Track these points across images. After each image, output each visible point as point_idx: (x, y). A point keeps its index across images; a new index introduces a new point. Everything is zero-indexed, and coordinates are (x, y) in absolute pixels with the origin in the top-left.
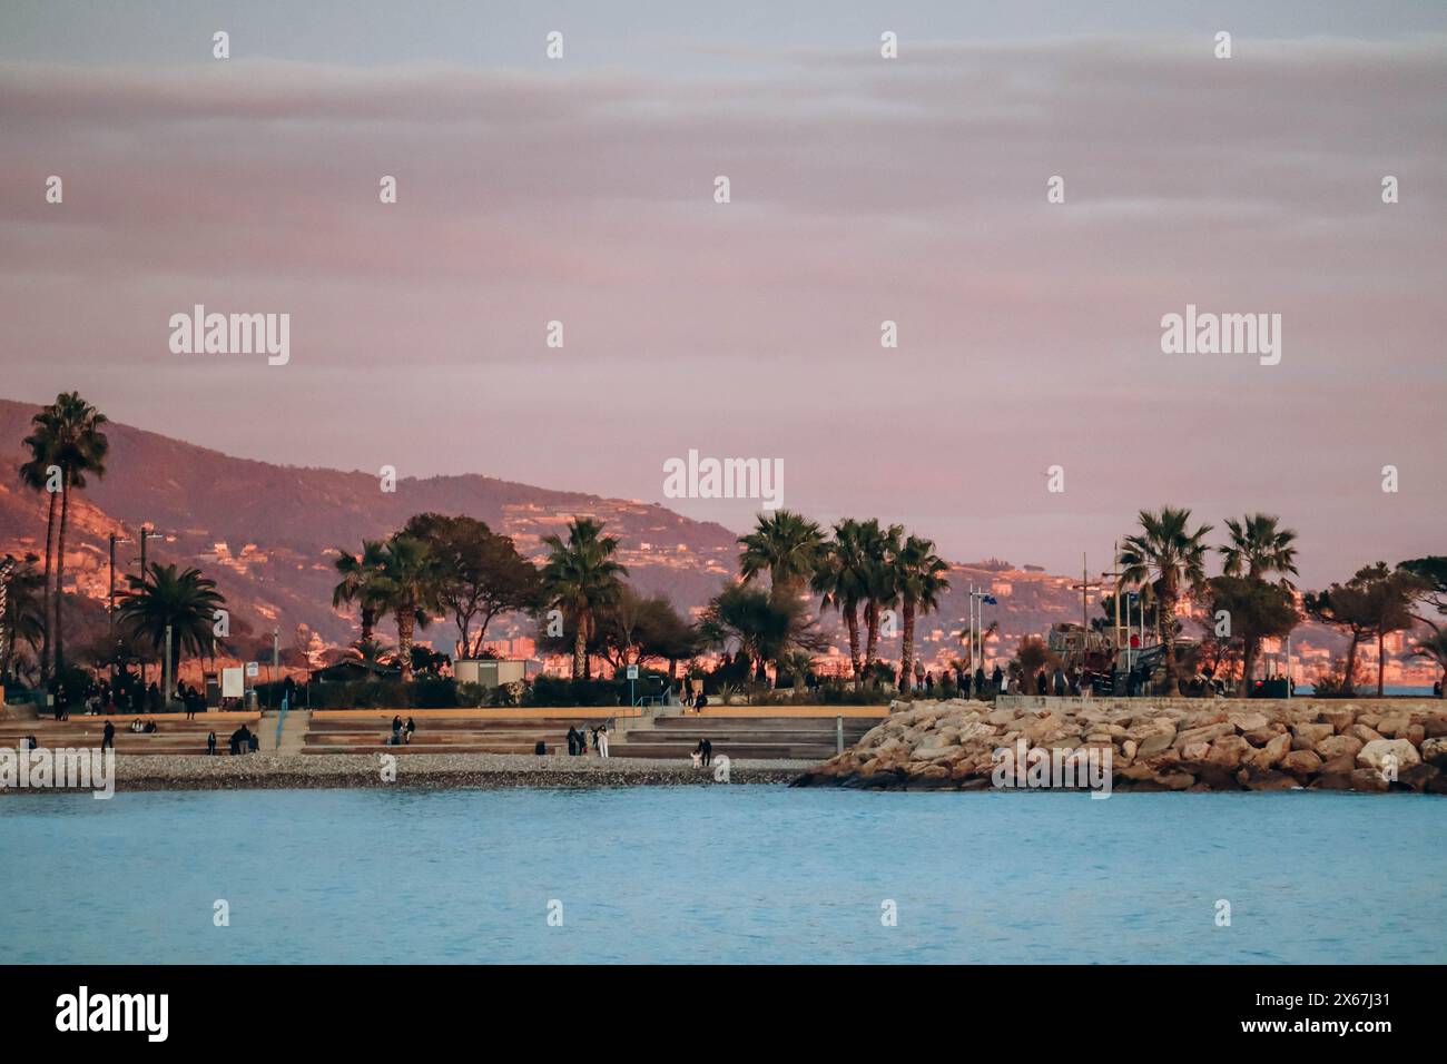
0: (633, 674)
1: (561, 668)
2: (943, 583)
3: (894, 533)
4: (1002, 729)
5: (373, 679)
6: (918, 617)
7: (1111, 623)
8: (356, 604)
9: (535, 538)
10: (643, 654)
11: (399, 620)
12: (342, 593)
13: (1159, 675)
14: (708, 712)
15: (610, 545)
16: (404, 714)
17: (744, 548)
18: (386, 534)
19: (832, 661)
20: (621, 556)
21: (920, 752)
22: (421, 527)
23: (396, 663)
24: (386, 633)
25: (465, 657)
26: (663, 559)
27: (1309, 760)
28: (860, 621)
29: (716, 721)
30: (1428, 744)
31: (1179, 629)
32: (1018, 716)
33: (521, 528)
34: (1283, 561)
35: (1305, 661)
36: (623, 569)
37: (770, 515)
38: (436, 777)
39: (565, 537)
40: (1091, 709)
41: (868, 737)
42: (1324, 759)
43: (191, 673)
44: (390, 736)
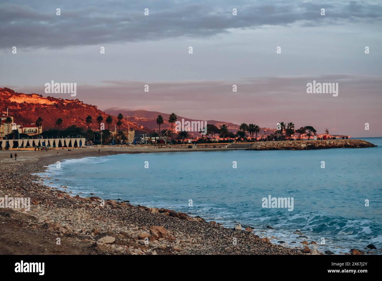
0: (229, 140)
1: (222, 139)
2: (260, 130)
3: (255, 125)
4: (266, 144)
5: (203, 141)
6: (257, 133)
7: (276, 133)
9: (219, 126)
10: (230, 138)
13: (281, 138)
14: (236, 143)
15: (226, 127)
16: (206, 144)
17: (240, 127)
19: (249, 138)
20: (228, 128)
21: (258, 147)
23: (205, 139)
25: (212, 138)
26: (232, 128)
27: (296, 146)
28: (252, 134)
29: (238, 144)
30: (307, 144)
31: (283, 134)
32: (268, 143)
33: (217, 125)
34: (293, 127)
35: (295, 137)
36: (228, 129)
37: (242, 124)
38: (210, 150)
39: (222, 126)
40: (275, 142)
41: (253, 145)
42: (297, 146)
43: (185, 140)
44: (205, 146)
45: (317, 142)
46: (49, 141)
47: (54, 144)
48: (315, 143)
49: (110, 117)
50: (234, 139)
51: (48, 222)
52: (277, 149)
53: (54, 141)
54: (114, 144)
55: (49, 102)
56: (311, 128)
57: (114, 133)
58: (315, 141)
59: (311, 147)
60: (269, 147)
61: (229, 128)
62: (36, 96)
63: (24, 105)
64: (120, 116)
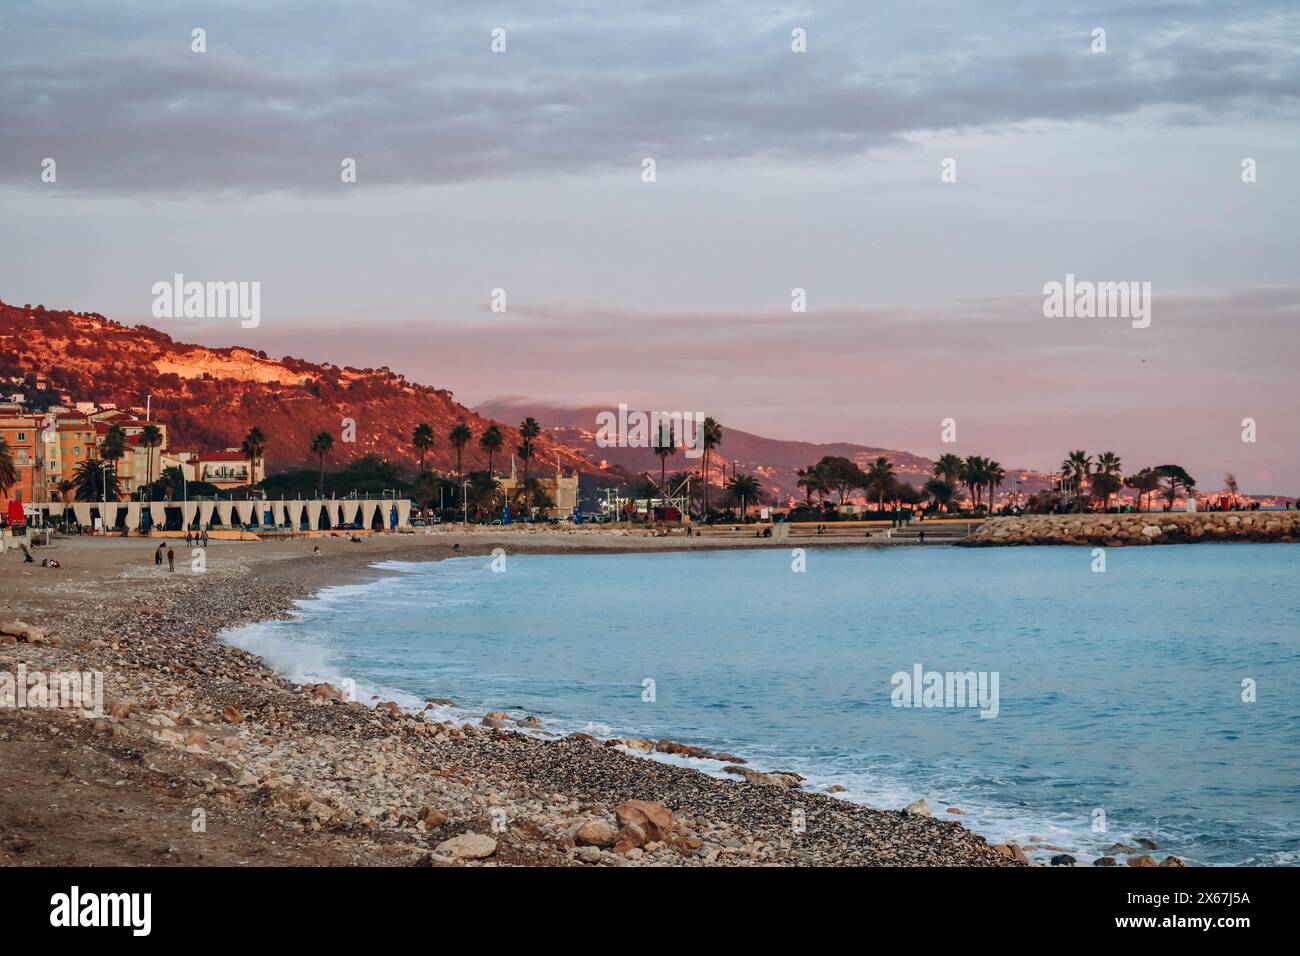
0: (899, 509)
1: (874, 507)
2: (1003, 477)
3: (986, 460)
4: (1023, 526)
5: (811, 512)
6: (995, 489)
7: (1059, 489)
8: (805, 487)
9: (865, 464)
10: (902, 502)
11: (820, 492)
12: (800, 483)
13: (1076, 507)
14: (924, 522)
15: (890, 466)
17: (936, 466)
18: (815, 463)
19: (966, 504)
20: (894, 470)
21: (996, 534)
22: (827, 460)
23: (818, 506)
24: (815, 497)
25: (842, 504)
26: (908, 470)
27: (1126, 534)
28: (975, 490)
30: (1164, 527)
31: (1082, 491)
32: (1030, 521)
33: (859, 461)
34: (1117, 467)
35: (1124, 501)
36: (895, 474)
37: (945, 455)
38: (833, 544)
39: (875, 463)
40: (1053, 518)
41: (978, 529)
42: (1130, 533)
43: (751, 510)
44: (817, 531)
45: (1199, 519)
46: (285, 508)
47: (305, 518)
48: (1191, 521)
49: (494, 428)
50: (915, 508)
51: (272, 783)
52: (1061, 542)
53: (304, 508)
54: (509, 522)
55: (288, 375)
56: (1177, 473)
57: (508, 484)
58: (1190, 517)
59: (1178, 536)
60: (1035, 534)
61: (900, 471)
62: (244, 355)
63: (205, 386)
64: (530, 428)
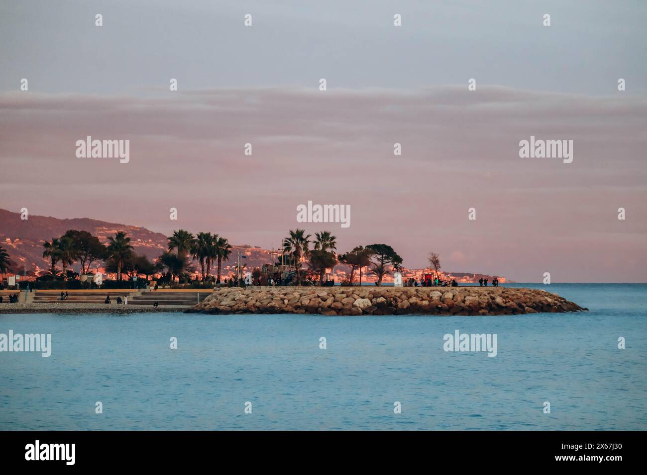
0: (135, 279)
1: (113, 277)
2: (230, 252)
3: (215, 236)
4: (248, 296)
5: (55, 280)
6: (222, 262)
7: (281, 264)
8: (50, 257)
9: (105, 237)
10: (138, 273)
11: (63, 262)
12: (46, 254)
13: (295, 280)
14: (158, 291)
15: (128, 240)
16: (64, 291)
17: (169, 241)
18: (59, 236)
19: (197, 275)
20: (133, 244)
21: (223, 303)
22: (70, 234)
23: (62, 275)
24: (59, 266)
25: (83, 274)
26: (144, 244)
27: (339, 305)
28: (205, 263)
29: (160, 294)
30: (374, 300)
31: (301, 266)
32: (252, 292)
33: (100, 234)
34: (332, 245)
35: (338, 275)
36: (132, 247)
37: (177, 231)
38: (74, 310)
39: (114, 237)
40: (275, 290)
41: (206, 299)
42: (343, 305)
44: (60, 298)
45: (405, 293)
48: (398, 294)
50: (150, 278)
52: (282, 311)
56: (386, 251)
58: (397, 291)
59: (386, 308)
60: (258, 304)
61: (137, 245)
